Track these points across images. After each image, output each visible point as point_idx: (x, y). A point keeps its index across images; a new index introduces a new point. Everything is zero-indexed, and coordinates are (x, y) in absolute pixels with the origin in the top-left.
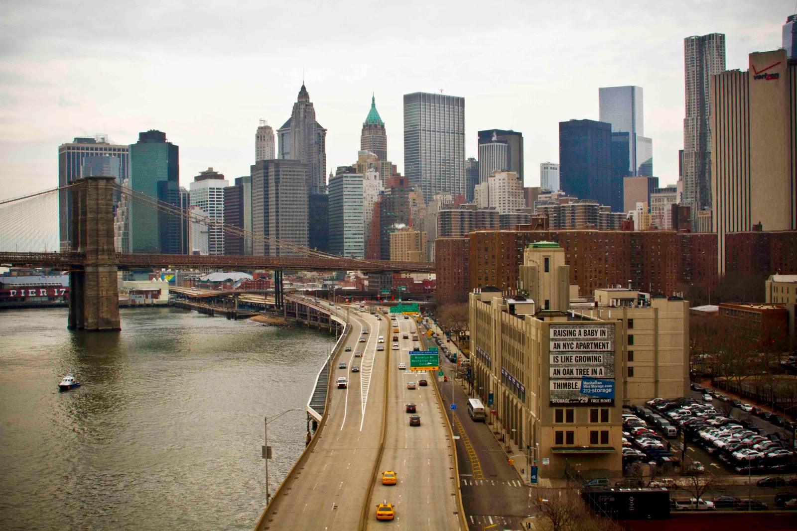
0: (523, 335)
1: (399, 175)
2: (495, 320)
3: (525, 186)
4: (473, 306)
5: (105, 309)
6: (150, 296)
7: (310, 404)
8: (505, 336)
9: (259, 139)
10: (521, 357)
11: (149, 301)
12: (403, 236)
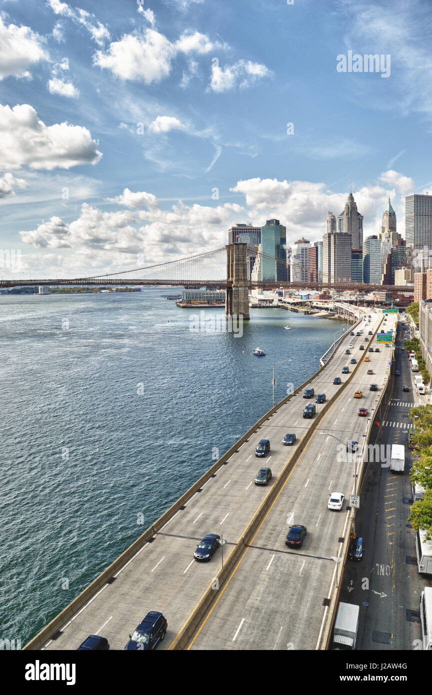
4: (420, 310)
5: (242, 308)
6: (268, 302)
11: (268, 305)
12: (403, 272)
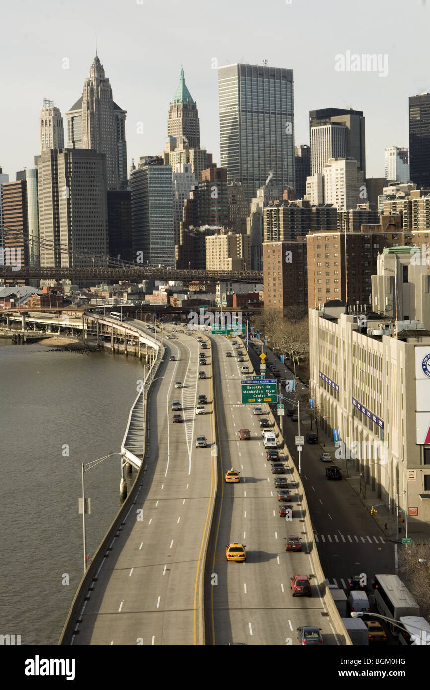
0: (381, 359)
1: (215, 165)
2: (344, 342)
3: (368, 177)
4: (314, 324)
7: (125, 446)
8: (356, 360)
9: (44, 123)
10: (377, 385)
12: (222, 240)
